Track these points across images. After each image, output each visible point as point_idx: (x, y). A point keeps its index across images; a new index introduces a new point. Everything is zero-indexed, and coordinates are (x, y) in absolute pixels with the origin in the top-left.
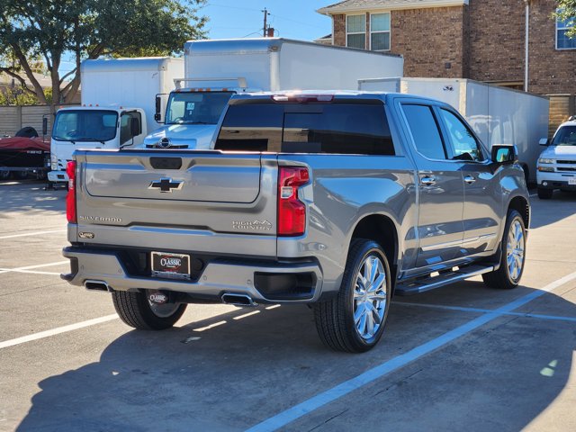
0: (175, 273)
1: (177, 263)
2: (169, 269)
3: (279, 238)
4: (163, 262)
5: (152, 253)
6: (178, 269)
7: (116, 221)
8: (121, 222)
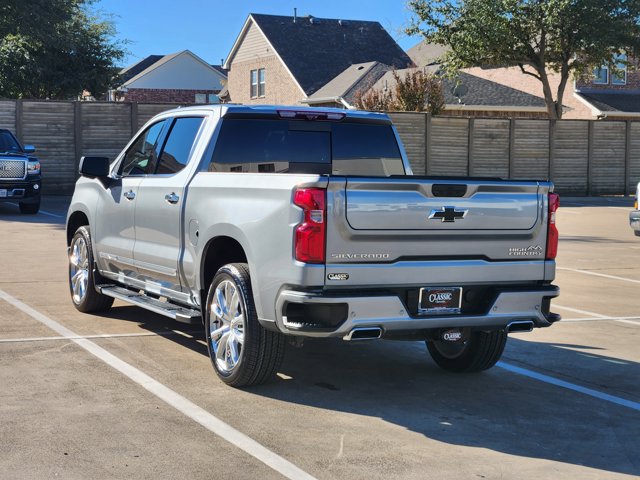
0: (445, 308)
1: (447, 297)
2: (439, 305)
3: (546, 262)
4: (432, 298)
5: (422, 289)
6: (448, 304)
7: (382, 257)
8: (388, 257)
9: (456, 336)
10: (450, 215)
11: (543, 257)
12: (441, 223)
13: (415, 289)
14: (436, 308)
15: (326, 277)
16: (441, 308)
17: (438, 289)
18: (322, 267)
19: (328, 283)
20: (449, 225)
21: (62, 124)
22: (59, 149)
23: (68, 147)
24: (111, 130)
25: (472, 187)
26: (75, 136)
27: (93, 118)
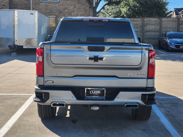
0: (98, 96)
1: (99, 92)
2: (95, 95)
3: (148, 79)
4: (91, 92)
5: (86, 89)
6: (99, 95)
7: (67, 75)
8: (69, 75)
9: (97, 108)
10: (96, 59)
11: (147, 77)
12: (92, 62)
13: (83, 88)
14: (94, 96)
15: (44, 82)
16: (96, 96)
17: (94, 89)
18: (43, 78)
19: (45, 84)
20: (96, 63)
21: (138, 25)
22: (137, 33)
23: (140, 32)
24: (153, 26)
25: (107, 47)
26: (142, 29)
27: (148, 23)
